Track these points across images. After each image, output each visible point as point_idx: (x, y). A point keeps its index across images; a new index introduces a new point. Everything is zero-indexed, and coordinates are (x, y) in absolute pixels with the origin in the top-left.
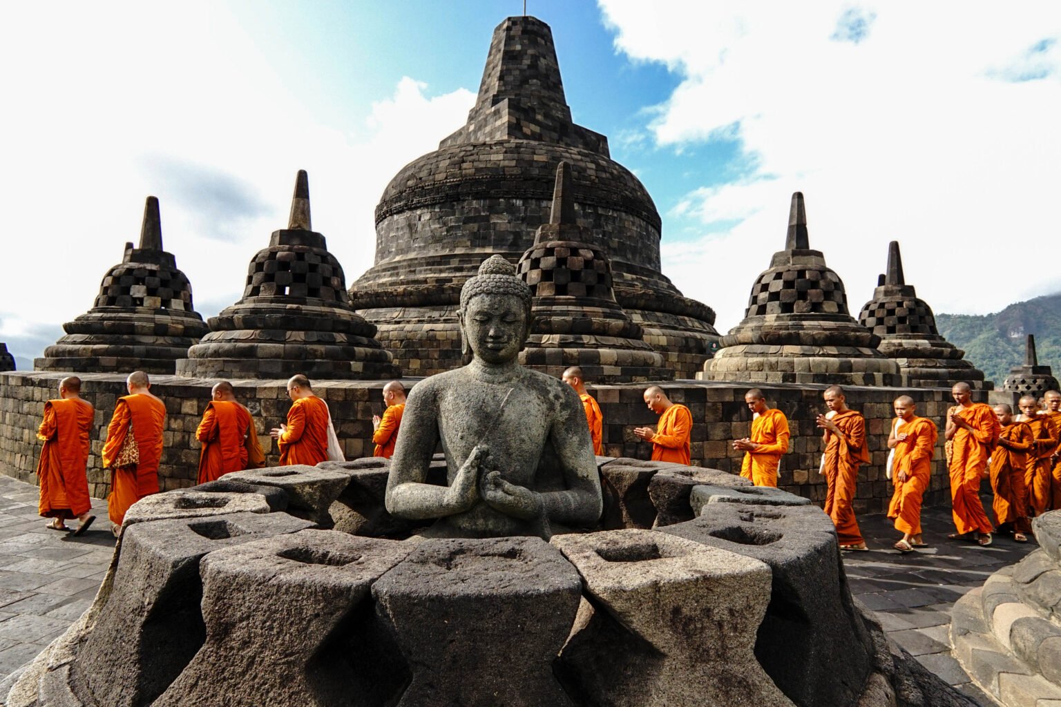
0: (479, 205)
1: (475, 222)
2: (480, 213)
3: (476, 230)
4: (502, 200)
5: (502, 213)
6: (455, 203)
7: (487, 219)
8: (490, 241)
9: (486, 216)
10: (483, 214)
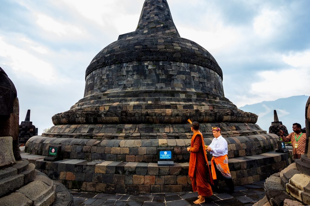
0: (185, 65)
1: (183, 74)
2: (186, 70)
3: (184, 79)
4: (195, 65)
5: (196, 72)
6: (172, 62)
7: (189, 74)
8: (192, 85)
9: (188, 72)
10: (187, 71)
